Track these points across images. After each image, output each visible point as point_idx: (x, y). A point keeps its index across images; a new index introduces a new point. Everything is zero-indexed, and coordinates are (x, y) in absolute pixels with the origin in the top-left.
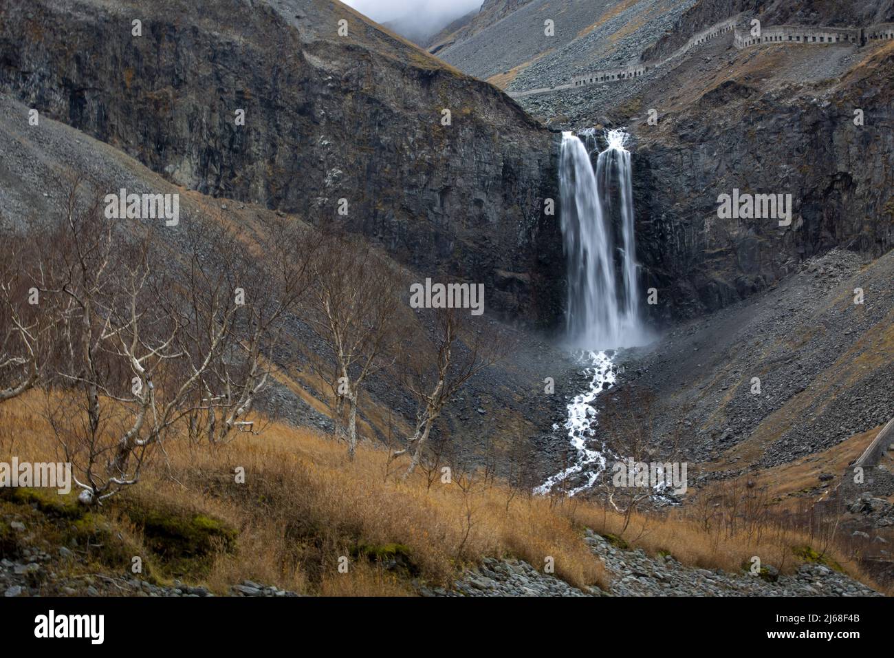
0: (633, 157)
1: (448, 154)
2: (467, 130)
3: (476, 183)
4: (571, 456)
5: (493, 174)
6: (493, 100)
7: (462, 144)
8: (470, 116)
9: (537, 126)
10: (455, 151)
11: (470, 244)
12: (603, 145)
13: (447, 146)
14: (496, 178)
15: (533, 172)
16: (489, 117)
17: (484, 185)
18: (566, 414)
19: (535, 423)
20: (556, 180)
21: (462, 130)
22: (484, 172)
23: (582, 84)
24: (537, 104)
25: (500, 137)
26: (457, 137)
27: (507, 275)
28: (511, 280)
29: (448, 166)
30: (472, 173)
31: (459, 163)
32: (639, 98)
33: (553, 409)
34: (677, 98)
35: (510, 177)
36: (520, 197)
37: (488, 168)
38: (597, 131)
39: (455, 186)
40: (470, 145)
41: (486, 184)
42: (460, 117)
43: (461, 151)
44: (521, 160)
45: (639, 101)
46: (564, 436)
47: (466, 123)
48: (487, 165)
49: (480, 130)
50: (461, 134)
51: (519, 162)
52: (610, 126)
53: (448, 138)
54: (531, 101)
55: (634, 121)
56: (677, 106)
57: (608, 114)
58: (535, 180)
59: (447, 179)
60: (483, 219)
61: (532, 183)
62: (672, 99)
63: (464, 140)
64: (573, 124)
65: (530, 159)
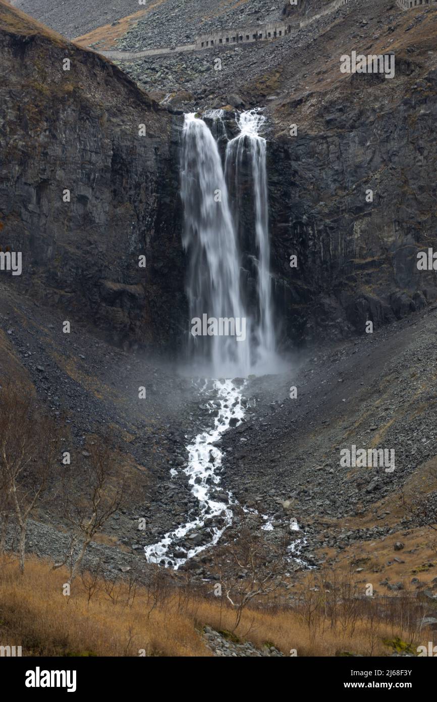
0: (270, 145)
1: (46, 140)
2: (69, 111)
3: (80, 176)
4: (192, 508)
5: (100, 164)
6: (101, 74)
7: (63, 128)
8: (73, 94)
9: (153, 106)
10: (54, 137)
11: (72, 250)
12: (233, 131)
13: (45, 131)
14: (104, 170)
15: (149, 163)
16: (96, 95)
17: (89, 178)
18: (186, 456)
19: (149, 469)
20: (177, 173)
21: (64, 110)
22: (90, 162)
23: (210, 46)
24: (153, 69)
25: (109, 120)
26: (58, 119)
27: (116, 287)
28: (121, 294)
29: (46, 154)
30: (76, 163)
31: (59, 151)
32: (277, 72)
33: (171, 451)
34: (325, 72)
35: (121, 168)
36: (132, 192)
37: (94, 158)
38: (226, 113)
39: (55, 179)
40: (73, 129)
41: (92, 177)
42: (60, 95)
43: (62, 136)
44: (134, 148)
45: (278, 75)
46: (183, 483)
47: (68, 103)
48: (93, 154)
49: (85, 110)
50: (62, 116)
51: (131, 151)
52: (242, 107)
53: (47, 121)
54: (146, 66)
55: (271, 100)
56: (324, 83)
57: (241, 92)
58: (151, 173)
59: (44, 170)
60: (87, 219)
61: (147, 176)
62: (319, 73)
63: (65, 123)
64: (197, 102)
65: (145, 147)
